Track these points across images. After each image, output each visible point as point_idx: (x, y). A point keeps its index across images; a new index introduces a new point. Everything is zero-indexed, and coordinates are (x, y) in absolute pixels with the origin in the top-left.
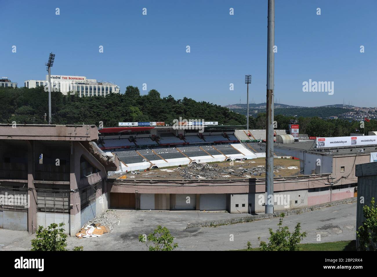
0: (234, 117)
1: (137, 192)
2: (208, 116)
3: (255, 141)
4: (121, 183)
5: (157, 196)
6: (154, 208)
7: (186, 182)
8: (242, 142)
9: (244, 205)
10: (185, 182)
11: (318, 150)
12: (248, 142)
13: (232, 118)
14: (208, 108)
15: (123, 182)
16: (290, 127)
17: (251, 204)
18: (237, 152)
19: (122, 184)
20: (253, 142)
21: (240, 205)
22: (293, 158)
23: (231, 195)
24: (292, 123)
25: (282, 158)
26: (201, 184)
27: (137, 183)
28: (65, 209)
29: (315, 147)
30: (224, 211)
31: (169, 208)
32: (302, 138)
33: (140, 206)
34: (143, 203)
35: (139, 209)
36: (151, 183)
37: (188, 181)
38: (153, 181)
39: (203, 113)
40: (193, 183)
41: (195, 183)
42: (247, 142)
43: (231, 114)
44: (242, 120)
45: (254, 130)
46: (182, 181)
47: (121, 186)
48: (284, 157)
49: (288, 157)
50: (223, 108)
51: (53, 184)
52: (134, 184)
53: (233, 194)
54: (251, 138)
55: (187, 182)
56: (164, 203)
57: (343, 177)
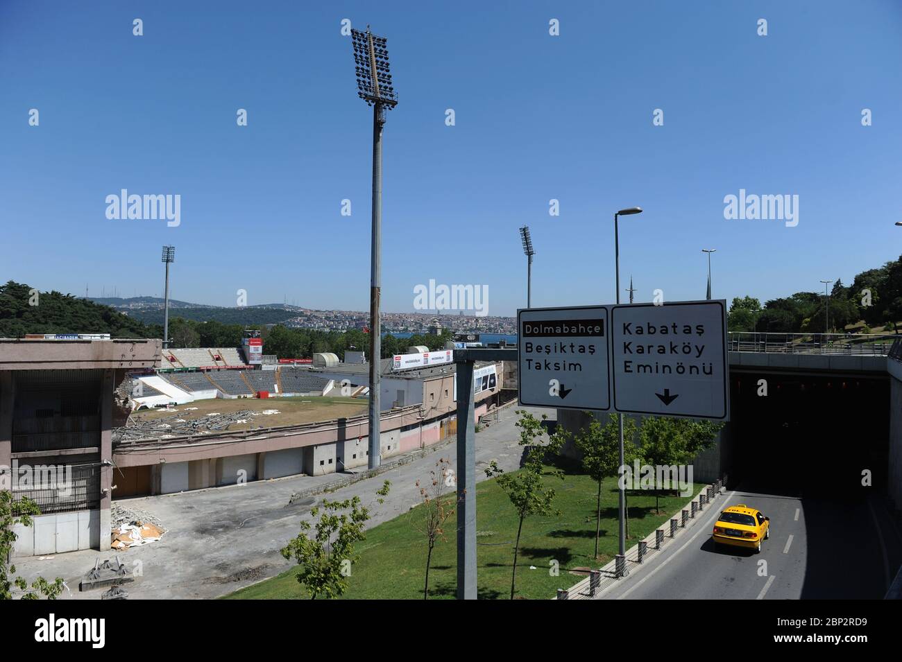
0: (127, 325)
1: (162, 461)
2: (75, 323)
3: (184, 370)
4: (132, 448)
5: (193, 466)
6: (187, 488)
7: (249, 434)
8: (159, 373)
9: (322, 463)
10: (247, 434)
11: (395, 373)
12: (170, 373)
13: (122, 326)
14: (69, 307)
15: (136, 446)
16: (247, 343)
17: (340, 458)
18: (155, 392)
19: (133, 451)
20: (180, 372)
21: (326, 462)
22: (259, 397)
23: (315, 448)
24: (249, 337)
25: (239, 397)
26: (272, 434)
27: (163, 444)
28: (82, 503)
29: (392, 369)
30: (302, 475)
31: (214, 484)
32: (266, 361)
33: (160, 488)
34: (167, 480)
35: (158, 493)
36: (189, 442)
37: (253, 431)
38: (193, 437)
39: (60, 316)
40: (260, 434)
41: (263, 435)
42: (170, 371)
43: (120, 318)
44: (143, 331)
45: (178, 350)
46: (242, 432)
47: (133, 453)
48: (242, 397)
49: (249, 396)
50: (101, 307)
51: (60, 456)
52: (158, 448)
53: (316, 446)
54: (176, 365)
55: (252, 433)
56: (205, 475)
57: (432, 408)
